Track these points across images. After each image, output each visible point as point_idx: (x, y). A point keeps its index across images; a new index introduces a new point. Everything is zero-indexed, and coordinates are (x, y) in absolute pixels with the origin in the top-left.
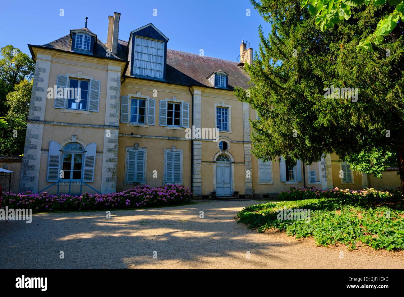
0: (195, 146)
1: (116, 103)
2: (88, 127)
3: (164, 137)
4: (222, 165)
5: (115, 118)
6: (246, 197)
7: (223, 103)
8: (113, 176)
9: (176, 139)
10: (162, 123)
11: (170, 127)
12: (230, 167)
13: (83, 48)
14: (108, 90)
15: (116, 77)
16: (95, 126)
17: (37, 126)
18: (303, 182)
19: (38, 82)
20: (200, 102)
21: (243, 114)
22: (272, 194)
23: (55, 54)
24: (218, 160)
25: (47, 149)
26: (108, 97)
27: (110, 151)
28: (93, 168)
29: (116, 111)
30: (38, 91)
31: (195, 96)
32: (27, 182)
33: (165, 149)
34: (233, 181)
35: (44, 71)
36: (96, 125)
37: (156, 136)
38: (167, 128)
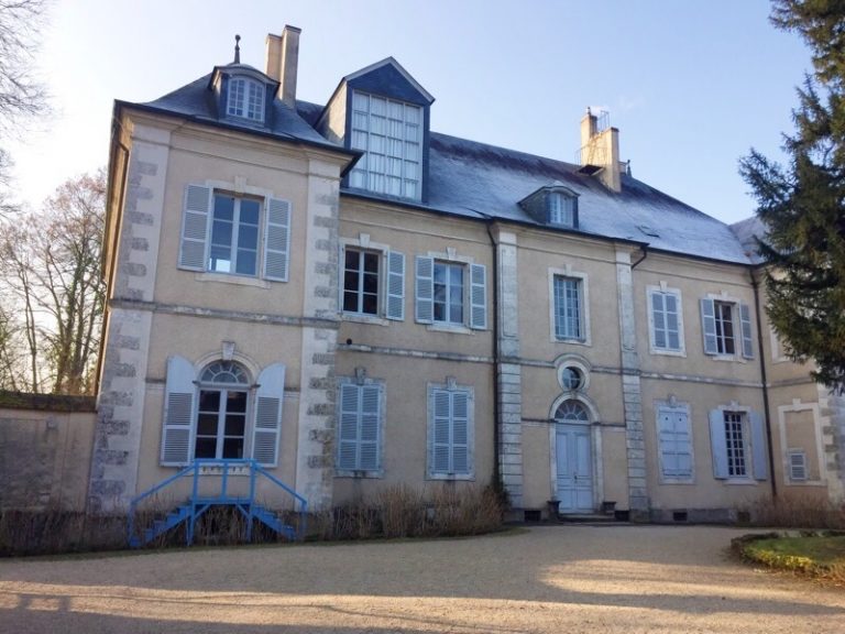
0: (504, 378)
1: (330, 260)
2: (264, 322)
3: (429, 352)
4: (571, 431)
5: (328, 300)
6: (632, 516)
7: (569, 267)
8: (324, 452)
9: (457, 358)
10: (421, 316)
11: (439, 326)
12: (589, 435)
13: (245, 115)
14: (311, 227)
15: (329, 193)
16: (279, 319)
17: (135, 315)
18: (770, 480)
19: (138, 200)
20: (514, 264)
21: (618, 296)
22: (696, 510)
23: (180, 127)
24: (558, 414)
25: (161, 377)
26: (311, 245)
27: (315, 384)
28: (277, 430)
29: (331, 282)
30: (138, 222)
31: (501, 247)
32: (109, 466)
33: (429, 384)
34: (600, 472)
35: (153, 171)
36: (282, 317)
37: (409, 350)
38: (433, 328)
